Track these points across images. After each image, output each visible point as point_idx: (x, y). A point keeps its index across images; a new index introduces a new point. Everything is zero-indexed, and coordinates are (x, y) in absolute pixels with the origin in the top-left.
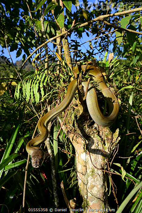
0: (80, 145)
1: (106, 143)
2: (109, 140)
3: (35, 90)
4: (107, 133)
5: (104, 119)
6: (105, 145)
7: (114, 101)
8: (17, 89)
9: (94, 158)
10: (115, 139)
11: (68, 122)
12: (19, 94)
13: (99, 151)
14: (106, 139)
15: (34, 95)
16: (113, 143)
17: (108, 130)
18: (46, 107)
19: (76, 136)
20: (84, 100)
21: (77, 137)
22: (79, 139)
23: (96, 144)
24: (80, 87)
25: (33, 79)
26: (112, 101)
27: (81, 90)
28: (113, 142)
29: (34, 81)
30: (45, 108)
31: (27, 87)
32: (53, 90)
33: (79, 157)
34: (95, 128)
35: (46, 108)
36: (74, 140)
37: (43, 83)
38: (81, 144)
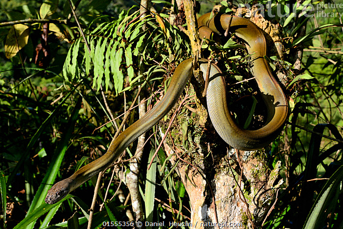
0: (200, 190)
1: (252, 188)
2: (260, 183)
3: (115, 64)
4: (258, 168)
5: (237, 133)
6: (250, 193)
7: (278, 103)
8: (71, 57)
9: (223, 216)
10: (271, 182)
11: (179, 139)
12: (76, 68)
13: (235, 205)
14: (252, 180)
15: (111, 75)
16: (268, 190)
17: (261, 164)
18: (136, 104)
19: (194, 171)
20: (203, 96)
21: (195, 173)
22: (199, 178)
23: (231, 188)
24: (196, 72)
25: (111, 37)
26: (274, 101)
27: (197, 78)
28: (268, 188)
29: (114, 43)
30: (132, 106)
31: (95, 54)
32: (153, 69)
33: (196, 215)
34: (231, 156)
35: (134, 106)
36: (188, 181)
37: (132, 51)
38: (201, 188)
